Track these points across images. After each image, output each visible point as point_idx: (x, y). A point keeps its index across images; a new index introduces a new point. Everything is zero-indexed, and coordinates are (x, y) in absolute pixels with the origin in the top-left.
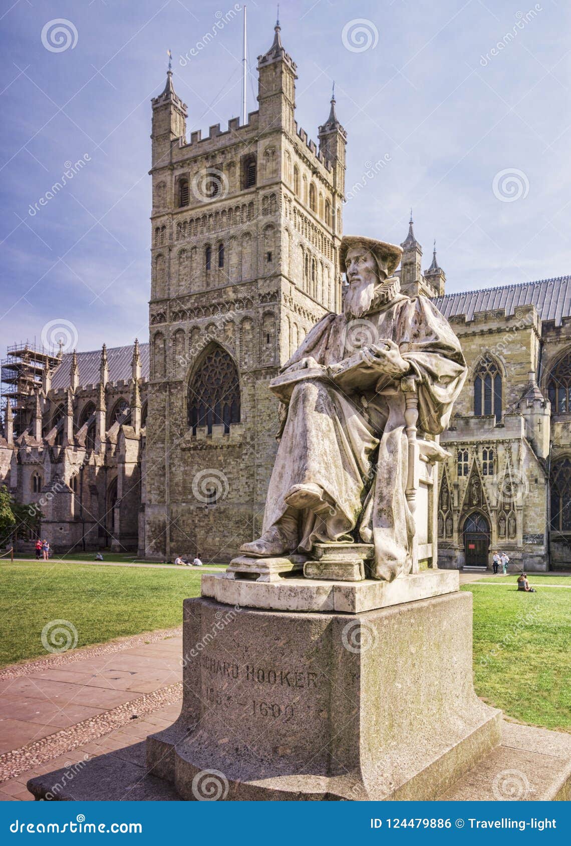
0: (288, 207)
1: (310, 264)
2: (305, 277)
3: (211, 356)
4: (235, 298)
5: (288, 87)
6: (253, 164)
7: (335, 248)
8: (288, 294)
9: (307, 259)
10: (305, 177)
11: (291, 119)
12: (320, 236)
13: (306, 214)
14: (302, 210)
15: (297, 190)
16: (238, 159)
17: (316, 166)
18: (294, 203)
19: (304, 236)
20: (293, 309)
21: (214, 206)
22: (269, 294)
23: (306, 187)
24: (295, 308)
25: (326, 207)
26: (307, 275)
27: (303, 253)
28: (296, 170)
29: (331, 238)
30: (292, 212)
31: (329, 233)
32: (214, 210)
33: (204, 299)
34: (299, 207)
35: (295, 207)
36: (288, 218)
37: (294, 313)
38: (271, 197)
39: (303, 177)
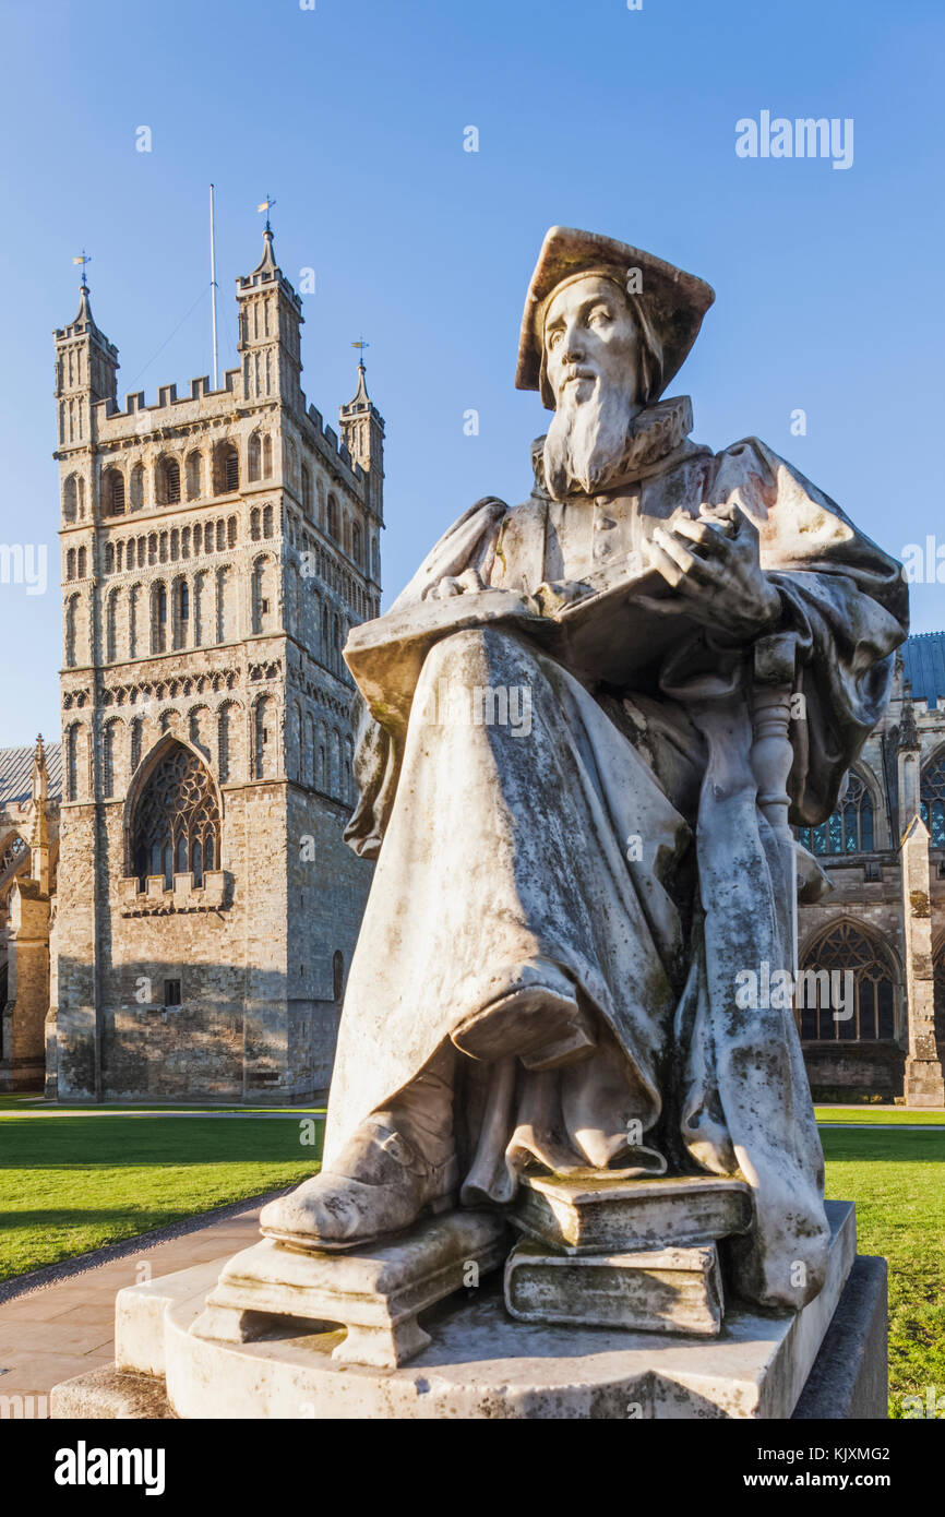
0: (294, 529)
1: (331, 622)
3: (170, 762)
4: (209, 669)
5: (289, 335)
6: (233, 456)
7: (370, 599)
8: (298, 666)
9: (326, 614)
10: (319, 483)
11: (296, 388)
12: (346, 580)
13: (322, 542)
14: (316, 536)
15: (308, 502)
16: (210, 446)
17: (338, 468)
18: (303, 524)
19: (321, 576)
20: (305, 689)
21: (169, 518)
22: (265, 665)
23: (321, 500)
24: (308, 687)
25: (354, 534)
26: (326, 639)
27: (320, 603)
28: (305, 470)
29: (363, 585)
30: (300, 537)
31: (361, 576)
32: (170, 526)
33: (156, 670)
34: (311, 530)
35: (305, 530)
36: (294, 547)
37: (308, 698)
38: (265, 510)
39: (317, 484)
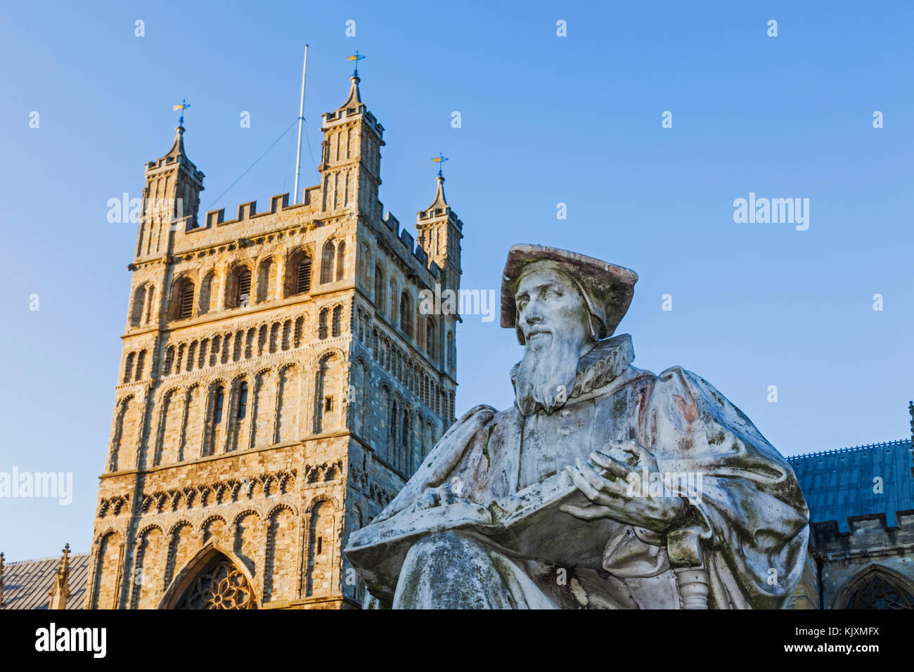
0: (364, 326)
1: (400, 419)
2: (391, 439)
3: (208, 576)
4: (262, 471)
5: (369, 155)
6: (307, 261)
7: (444, 394)
8: (360, 467)
9: (394, 410)
10: (393, 281)
11: (373, 199)
12: (418, 374)
13: (394, 337)
14: (387, 332)
15: (380, 300)
16: (284, 253)
17: (412, 266)
18: (374, 321)
19: (390, 372)
20: (368, 492)
21: (235, 320)
22: (324, 466)
23: (394, 298)
24: (372, 490)
25: (429, 329)
26: (394, 436)
27: (389, 400)
28: (379, 270)
29: (437, 378)
30: (371, 335)
31: (434, 369)
32: (236, 327)
33: (205, 474)
34: (382, 327)
35: (375, 327)
36: (363, 343)
37: (371, 502)
38: (335, 310)
39: (391, 283)
